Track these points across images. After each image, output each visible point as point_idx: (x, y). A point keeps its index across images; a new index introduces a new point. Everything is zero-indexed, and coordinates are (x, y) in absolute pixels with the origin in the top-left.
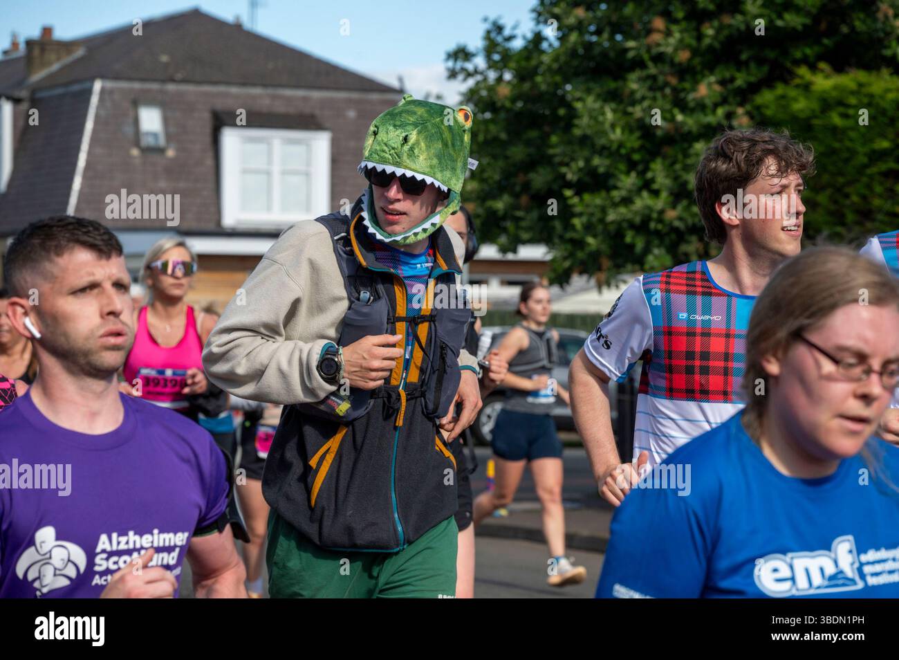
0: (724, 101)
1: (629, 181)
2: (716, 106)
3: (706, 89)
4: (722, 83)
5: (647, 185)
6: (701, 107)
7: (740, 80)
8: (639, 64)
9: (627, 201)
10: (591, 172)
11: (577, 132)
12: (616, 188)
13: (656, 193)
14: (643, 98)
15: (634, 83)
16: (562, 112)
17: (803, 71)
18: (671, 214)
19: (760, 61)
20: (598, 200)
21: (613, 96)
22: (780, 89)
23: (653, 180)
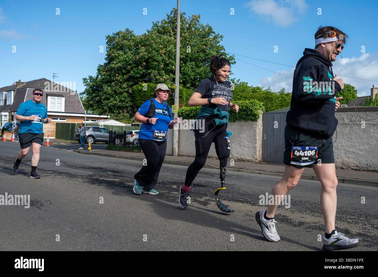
0: (128, 87)
1: (112, 99)
2: (126, 88)
3: (125, 85)
4: (127, 85)
5: (115, 100)
6: (124, 88)
7: (130, 84)
8: (114, 81)
9: (112, 102)
10: (106, 98)
11: (104, 91)
12: (110, 100)
13: (116, 101)
14: (114, 86)
15: (113, 84)
16: (102, 89)
17: (140, 83)
18: (119, 104)
19: (133, 81)
20: (107, 102)
21: (110, 86)
22: (136, 85)
23: (116, 99)
